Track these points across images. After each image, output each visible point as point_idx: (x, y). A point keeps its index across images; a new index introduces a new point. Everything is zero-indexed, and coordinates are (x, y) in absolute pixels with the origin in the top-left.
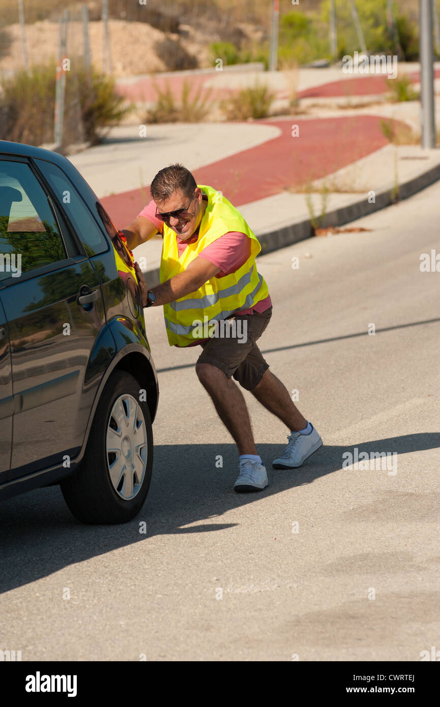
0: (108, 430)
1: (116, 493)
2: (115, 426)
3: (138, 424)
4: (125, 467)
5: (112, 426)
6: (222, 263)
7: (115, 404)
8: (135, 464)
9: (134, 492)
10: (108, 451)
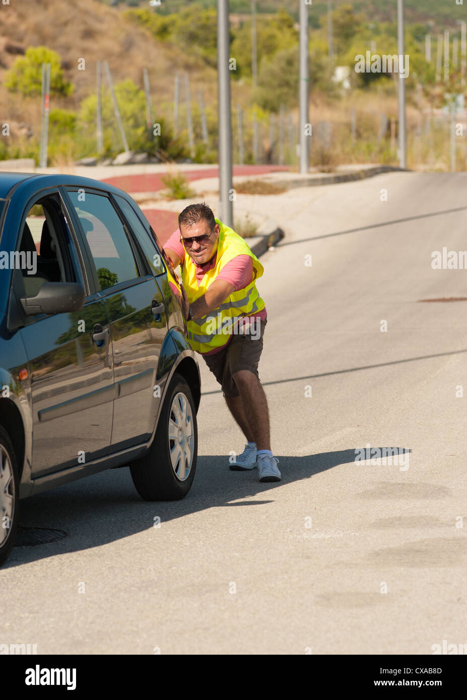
0: (170, 421)
1: (174, 473)
2: (174, 419)
3: (188, 418)
4: (180, 454)
5: (172, 418)
6: (237, 282)
7: (174, 400)
8: (187, 452)
9: (186, 475)
10: (170, 438)
